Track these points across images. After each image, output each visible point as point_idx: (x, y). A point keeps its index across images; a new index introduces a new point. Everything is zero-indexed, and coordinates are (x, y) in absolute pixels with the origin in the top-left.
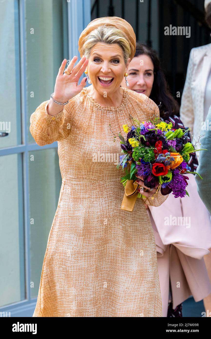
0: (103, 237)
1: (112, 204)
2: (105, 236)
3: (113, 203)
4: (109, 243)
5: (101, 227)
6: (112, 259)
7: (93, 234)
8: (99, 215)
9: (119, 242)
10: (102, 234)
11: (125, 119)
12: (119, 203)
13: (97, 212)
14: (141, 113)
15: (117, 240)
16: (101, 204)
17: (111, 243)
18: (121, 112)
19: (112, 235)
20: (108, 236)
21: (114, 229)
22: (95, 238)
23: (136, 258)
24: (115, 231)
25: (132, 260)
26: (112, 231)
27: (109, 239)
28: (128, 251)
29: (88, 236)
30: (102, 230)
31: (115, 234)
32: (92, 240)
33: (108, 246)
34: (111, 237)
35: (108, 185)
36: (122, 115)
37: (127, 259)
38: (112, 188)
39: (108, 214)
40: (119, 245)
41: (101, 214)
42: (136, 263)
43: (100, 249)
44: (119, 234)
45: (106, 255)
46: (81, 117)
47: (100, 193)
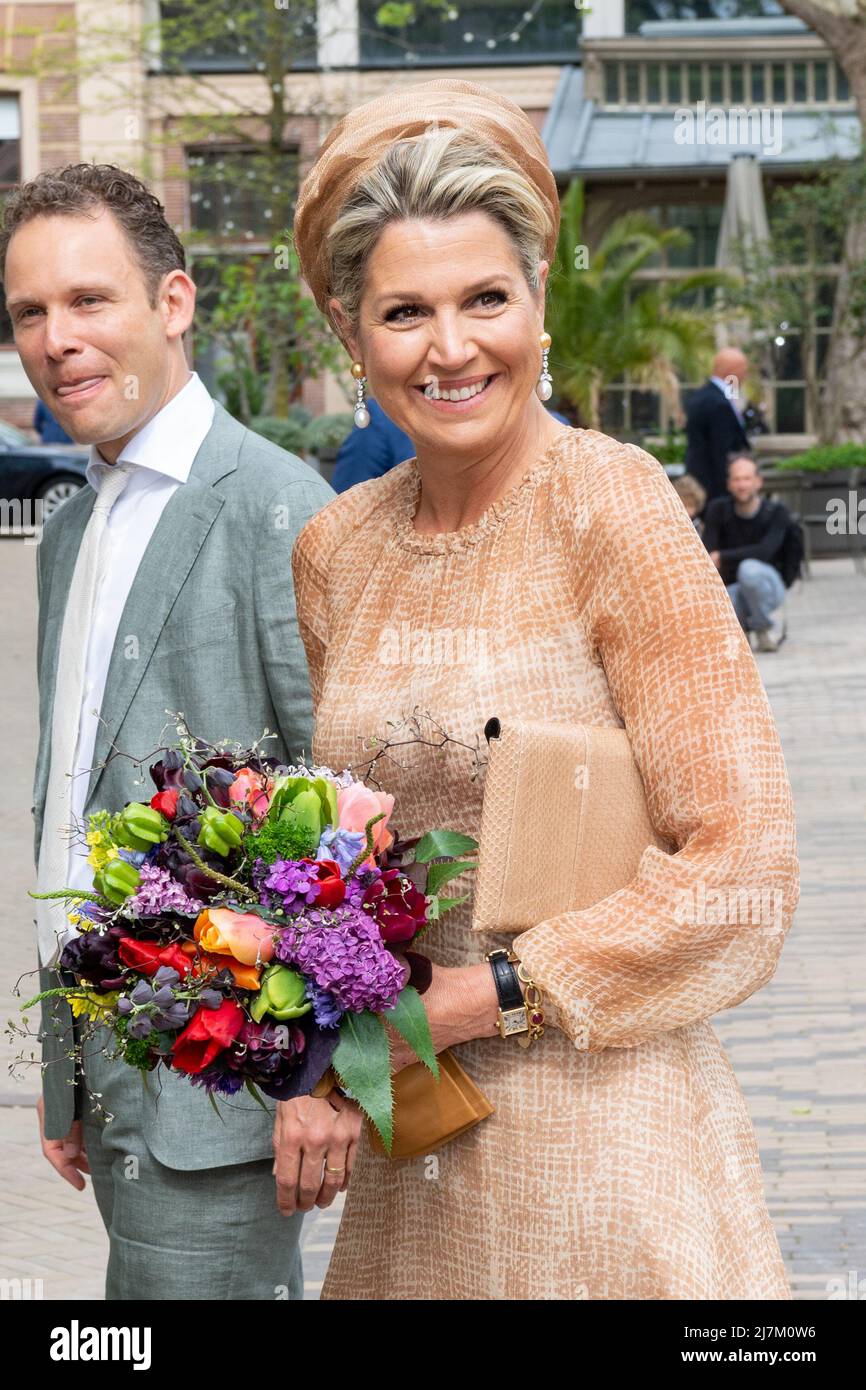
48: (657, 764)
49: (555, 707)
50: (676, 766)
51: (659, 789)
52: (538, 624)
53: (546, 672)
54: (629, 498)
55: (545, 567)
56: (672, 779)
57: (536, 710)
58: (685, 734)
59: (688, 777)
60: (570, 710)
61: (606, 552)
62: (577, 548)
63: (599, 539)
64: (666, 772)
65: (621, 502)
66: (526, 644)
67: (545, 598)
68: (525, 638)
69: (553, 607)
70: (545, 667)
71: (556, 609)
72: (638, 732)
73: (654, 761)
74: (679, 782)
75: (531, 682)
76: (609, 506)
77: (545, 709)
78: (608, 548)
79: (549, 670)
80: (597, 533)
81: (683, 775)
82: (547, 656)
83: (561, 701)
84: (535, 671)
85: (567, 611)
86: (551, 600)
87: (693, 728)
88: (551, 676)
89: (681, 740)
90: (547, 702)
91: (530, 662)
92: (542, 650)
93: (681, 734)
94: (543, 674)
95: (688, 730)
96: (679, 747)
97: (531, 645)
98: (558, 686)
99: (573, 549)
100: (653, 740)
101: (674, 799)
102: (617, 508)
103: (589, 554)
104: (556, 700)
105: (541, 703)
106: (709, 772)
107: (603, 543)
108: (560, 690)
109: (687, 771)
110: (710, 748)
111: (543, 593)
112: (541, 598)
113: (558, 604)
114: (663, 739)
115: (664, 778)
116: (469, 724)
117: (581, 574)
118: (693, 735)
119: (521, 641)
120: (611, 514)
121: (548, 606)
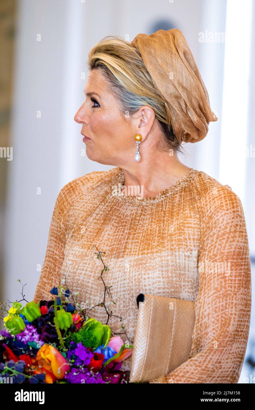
14: (190, 213)
46: (79, 210)
48: (205, 311)
49: (186, 279)
50: (213, 312)
51: (203, 321)
52: (185, 245)
53: (185, 265)
54: (230, 204)
55: (191, 223)
56: (210, 318)
57: (179, 279)
58: (220, 300)
59: (217, 318)
60: (191, 281)
61: (215, 223)
62: (206, 219)
63: (215, 217)
64: (208, 314)
65: (227, 204)
66: (179, 251)
67: (189, 235)
68: (179, 249)
69: (192, 240)
70: (185, 263)
71: (193, 241)
72: (200, 298)
73: (204, 310)
74: (213, 320)
75: (179, 267)
76: (222, 205)
77: (183, 279)
78: (217, 221)
79: (186, 264)
80: (215, 214)
81: (216, 317)
82: (187, 258)
83: (188, 277)
84: (181, 263)
85: (197, 243)
86: (191, 237)
87: (223, 299)
88: (187, 266)
89: (217, 303)
90: (184, 277)
91: (179, 259)
92: (185, 256)
93: (218, 300)
94: (184, 265)
95: (221, 299)
96: (216, 306)
97: (181, 253)
98: (188, 271)
99: (204, 219)
100: (205, 301)
101: (210, 326)
102: (225, 206)
103: (210, 222)
104: (187, 277)
105: (182, 277)
106: (226, 317)
107: (216, 219)
108: (189, 273)
109: (218, 316)
110: (228, 307)
111: (189, 233)
112: (188, 235)
113: (194, 239)
114: (210, 301)
115: (207, 317)
116: (154, 278)
117: (205, 230)
118: (223, 301)
119: (177, 250)
120: (222, 208)
121: (190, 239)
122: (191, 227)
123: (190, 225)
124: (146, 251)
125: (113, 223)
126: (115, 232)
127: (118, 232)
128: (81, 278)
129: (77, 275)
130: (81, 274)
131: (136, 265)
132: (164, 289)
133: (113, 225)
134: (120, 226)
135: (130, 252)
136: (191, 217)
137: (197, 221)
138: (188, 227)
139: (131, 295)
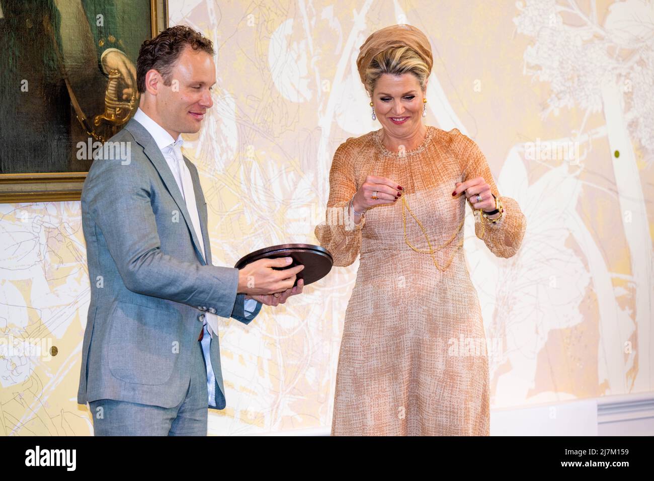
0: (398, 325)
1: (408, 281)
2: (400, 323)
3: (409, 279)
4: (406, 333)
5: (394, 311)
6: (412, 354)
7: (384, 322)
8: (390, 295)
9: (420, 331)
10: (396, 321)
11: (421, 164)
12: (419, 278)
13: (388, 292)
15: (417, 328)
16: (393, 281)
17: (409, 333)
18: (417, 155)
19: (409, 321)
20: (404, 323)
21: (411, 313)
22: (386, 326)
23: (444, 352)
24: (412, 317)
25: (438, 355)
26: (408, 317)
27: (406, 328)
28: (434, 342)
29: (379, 324)
30: (394, 315)
31: (412, 320)
32: (384, 330)
33: (405, 337)
34: (408, 325)
35: (404, 255)
36: (418, 159)
37: (431, 353)
38: (409, 258)
39: (403, 294)
40: (419, 335)
41: (393, 294)
42: (443, 360)
43: (395, 342)
44: (418, 320)
45: (404, 349)
47: (393, 266)
122: (452, 164)
123: (450, 163)
124: (429, 186)
125: (394, 172)
126: (399, 178)
127: (401, 177)
128: (385, 214)
129: (382, 212)
130: (385, 211)
131: (428, 196)
132: (449, 208)
133: (395, 174)
134: (401, 173)
135: (418, 188)
136: (448, 158)
137: (454, 159)
138: (450, 164)
139: (428, 216)
